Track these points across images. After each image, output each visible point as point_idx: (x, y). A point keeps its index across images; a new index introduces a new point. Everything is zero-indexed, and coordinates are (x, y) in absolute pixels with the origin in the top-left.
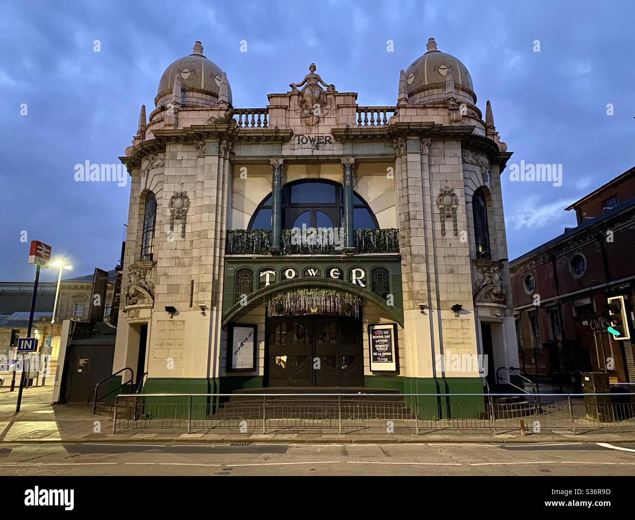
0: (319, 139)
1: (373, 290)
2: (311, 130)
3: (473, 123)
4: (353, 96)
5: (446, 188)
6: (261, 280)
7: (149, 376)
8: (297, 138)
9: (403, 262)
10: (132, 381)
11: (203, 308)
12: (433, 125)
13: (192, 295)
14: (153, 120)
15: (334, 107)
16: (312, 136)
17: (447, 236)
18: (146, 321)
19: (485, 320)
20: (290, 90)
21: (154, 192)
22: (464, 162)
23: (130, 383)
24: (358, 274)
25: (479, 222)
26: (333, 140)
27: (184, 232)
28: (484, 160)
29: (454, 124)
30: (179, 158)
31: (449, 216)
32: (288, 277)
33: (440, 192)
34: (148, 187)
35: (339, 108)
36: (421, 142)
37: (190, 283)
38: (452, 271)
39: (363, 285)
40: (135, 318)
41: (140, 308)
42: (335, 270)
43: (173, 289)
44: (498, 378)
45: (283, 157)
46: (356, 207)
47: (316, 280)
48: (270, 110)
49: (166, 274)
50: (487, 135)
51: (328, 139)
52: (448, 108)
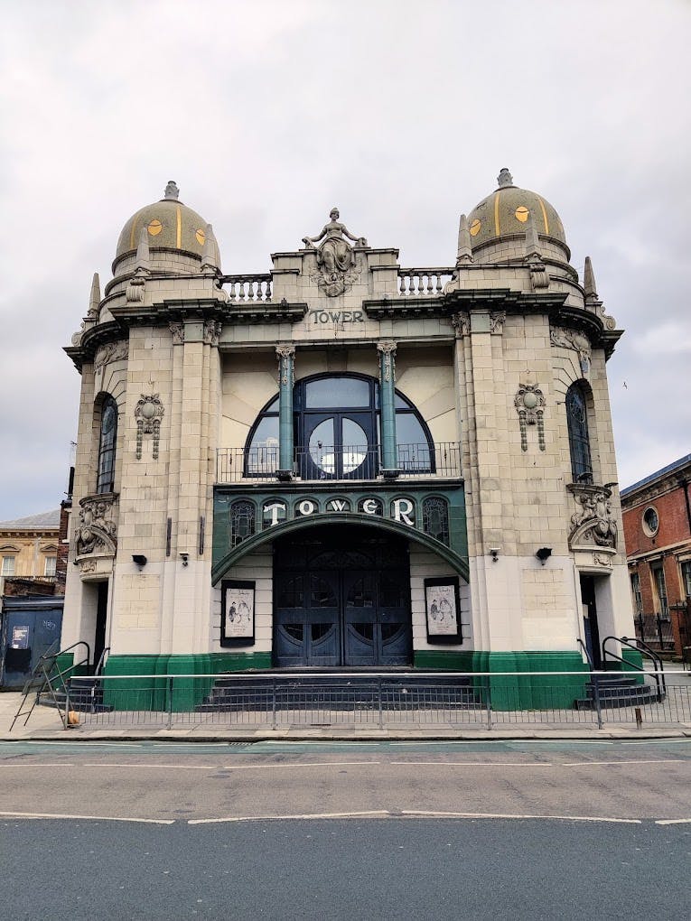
0: (344, 316)
1: (426, 529)
2: (333, 303)
3: (565, 288)
4: (393, 253)
5: (528, 382)
6: (266, 517)
7: (113, 652)
8: (314, 314)
9: (467, 489)
10: (88, 660)
11: (185, 557)
12: (507, 292)
13: (169, 538)
14: (111, 293)
15: (365, 270)
16: (335, 312)
17: (530, 451)
18: (107, 576)
19: (585, 569)
20: (303, 246)
21: (114, 395)
22: (554, 345)
23: (85, 663)
24: (403, 507)
25: (577, 431)
26: (364, 317)
27: (156, 450)
28: (582, 341)
29: (538, 291)
30: (148, 346)
31: (532, 423)
32: (303, 512)
33: (518, 389)
34: (104, 389)
35: (372, 271)
36: (491, 317)
37: (166, 522)
38: (537, 501)
39: (410, 523)
40: (90, 572)
41: (97, 558)
42: (369, 501)
43: (142, 531)
44: (605, 652)
45: (294, 341)
46: (399, 411)
47: (343, 516)
48: (274, 277)
49: (132, 510)
50: (585, 305)
51: (358, 315)
52: (528, 267)
